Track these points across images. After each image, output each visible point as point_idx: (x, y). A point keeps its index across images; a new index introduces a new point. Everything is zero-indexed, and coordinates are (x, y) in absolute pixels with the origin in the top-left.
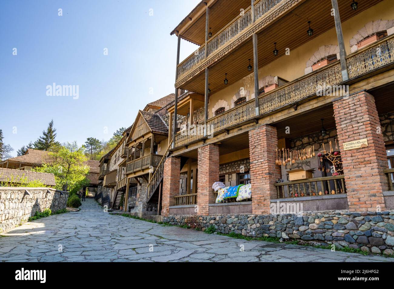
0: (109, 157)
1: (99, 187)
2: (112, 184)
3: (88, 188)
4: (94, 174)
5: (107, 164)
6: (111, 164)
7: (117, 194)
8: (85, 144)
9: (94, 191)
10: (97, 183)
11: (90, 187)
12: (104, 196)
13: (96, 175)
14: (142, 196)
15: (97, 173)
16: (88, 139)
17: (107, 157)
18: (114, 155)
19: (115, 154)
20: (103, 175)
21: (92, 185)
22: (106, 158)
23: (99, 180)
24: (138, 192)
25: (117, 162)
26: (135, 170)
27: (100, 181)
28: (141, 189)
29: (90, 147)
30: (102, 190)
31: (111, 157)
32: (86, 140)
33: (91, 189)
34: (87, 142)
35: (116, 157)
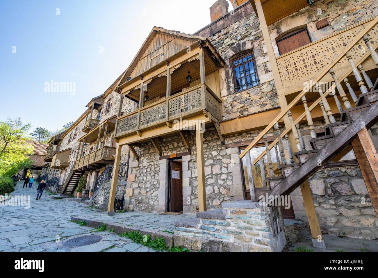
0: (61, 138)
1: (44, 169)
2: (64, 165)
3: (30, 171)
4: (40, 156)
5: (56, 146)
6: (62, 144)
7: (73, 176)
8: (34, 133)
9: (37, 173)
10: (42, 165)
11: (32, 169)
12: (50, 178)
13: (42, 157)
14: (141, 178)
15: (43, 155)
16: (37, 129)
17: (59, 137)
18: (67, 135)
19: (69, 134)
20: (51, 156)
21: (36, 167)
22: (57, 138)
23: (46, 161)
24: (132, 170)
25: (71, 141)
26: (142, 127)
27: (46, 163)
28: (138, 167)
29: (38, 136)
30: (47, 172)
31: (63, 138)
32: (35, 130)
33: (34, 171)
34: (35, 131)
35: (70, 136)
